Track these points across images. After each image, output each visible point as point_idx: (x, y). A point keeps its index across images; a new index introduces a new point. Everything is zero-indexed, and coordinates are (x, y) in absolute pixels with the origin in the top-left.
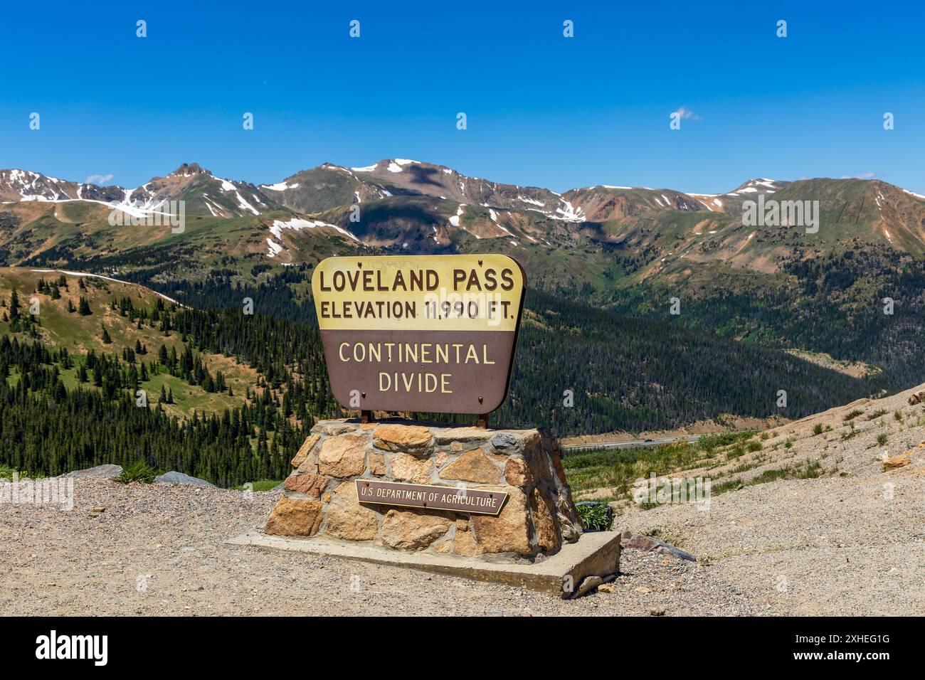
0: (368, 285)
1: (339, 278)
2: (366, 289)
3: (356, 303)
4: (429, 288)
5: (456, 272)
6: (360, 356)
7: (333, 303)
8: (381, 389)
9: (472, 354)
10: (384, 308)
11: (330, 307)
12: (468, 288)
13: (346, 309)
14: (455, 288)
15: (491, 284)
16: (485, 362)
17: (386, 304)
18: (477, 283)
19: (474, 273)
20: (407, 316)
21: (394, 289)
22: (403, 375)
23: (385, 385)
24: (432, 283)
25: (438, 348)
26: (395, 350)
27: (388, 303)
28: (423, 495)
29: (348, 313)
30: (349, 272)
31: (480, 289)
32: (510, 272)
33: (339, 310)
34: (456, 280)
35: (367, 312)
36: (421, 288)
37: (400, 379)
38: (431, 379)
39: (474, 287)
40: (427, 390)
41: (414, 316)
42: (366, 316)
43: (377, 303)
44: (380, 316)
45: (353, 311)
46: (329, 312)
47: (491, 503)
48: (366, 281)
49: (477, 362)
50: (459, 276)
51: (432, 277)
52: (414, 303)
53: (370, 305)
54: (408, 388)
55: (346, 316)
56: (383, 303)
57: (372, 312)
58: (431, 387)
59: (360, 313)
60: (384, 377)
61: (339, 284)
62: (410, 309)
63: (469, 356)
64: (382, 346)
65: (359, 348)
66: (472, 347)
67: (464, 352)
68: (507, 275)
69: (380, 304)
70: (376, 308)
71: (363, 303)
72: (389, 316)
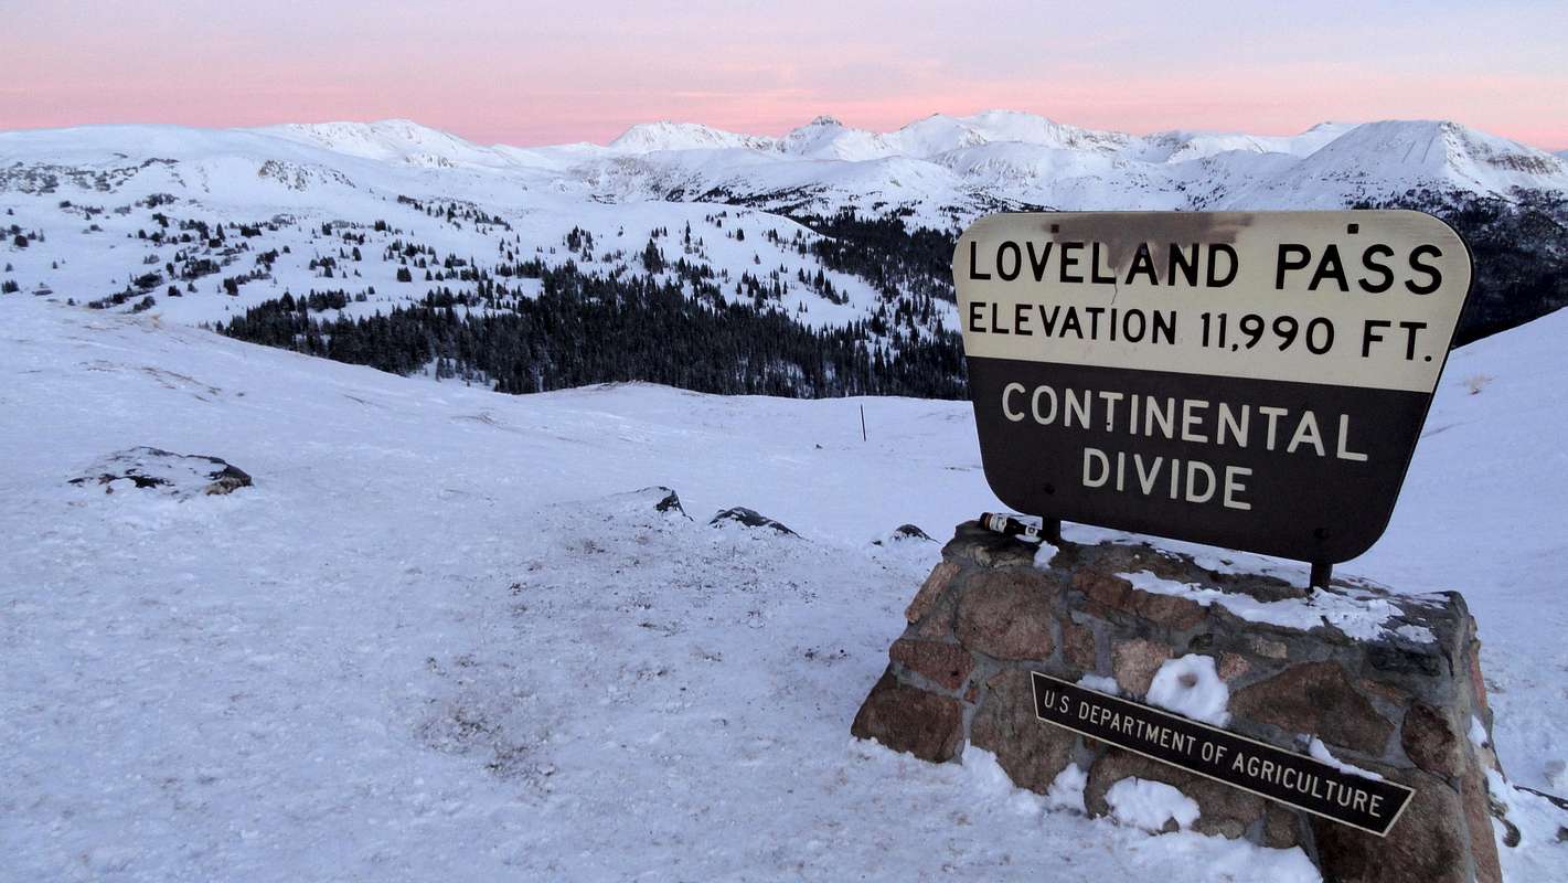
0: (1071, 271)
1: (1009, 254)
2: (1064, 278)
3: (1042, 308)
4: (1212, 282)
5: (1284, 249)
6: (1045, 412)
7: (995, 306)
8: (1087, 482)
9: (1308, 432)
10: (1104, 321)
11: (986, 312)
12: (1313, 286)
13: (1019, 319)
14: (1280, 285)
15: (1377, 279)
16: (1342, 454)
17: (1108, 313)
18: (1339, 274)
19: (1332, 253)
20: (1155, 340)
21: (1129, 281)
22: (1138, 458)
23: (1095, 475)
24: (1222, 272)
25: (1224, 412)
26: (1123, 409)
27: (1114, 312)
28: (1187, 741)
29: (1023, 326)
30: (1030, 246)
31: (1344, 287)
32: (1436, 252)
33: (1007, 319)
34: (1283, 266)
35: (1066, 326)
36: (1193, 281)
37: (1130, 465)
38: (1200, 475)
39: (1329, 284)
40: (1191, 497)
41: (1171, 340)
42: (1062, 335)
43: (1088, 310)
44: (1094, 337)
45: (1034, 322)
46: (986, 322)
47: (1367, 804)
48: (1066, 262)
49: (1321, 451)
50: (1294, 257)
51: (1222, 259)
52: (1173, 314)
53: (1072, 313)
54: (1147, 487)
55: (1018, 331)
56: (1102, 310)
57: (1076, 326)
58: (1200, 489)
59: (1049, 328)
60: (1095, 461)
61: (1009, 269)
62: (1166, 328)
63: (1299, 437)
64: (1095, 398)
65: (1045, 398)
66: (1309, 418)
67: (1287, 427)
68: (1425, 259)
69: (1095, 311)
70: (1085, 320)
71: (1057, 309)
72: (1113, 338)
